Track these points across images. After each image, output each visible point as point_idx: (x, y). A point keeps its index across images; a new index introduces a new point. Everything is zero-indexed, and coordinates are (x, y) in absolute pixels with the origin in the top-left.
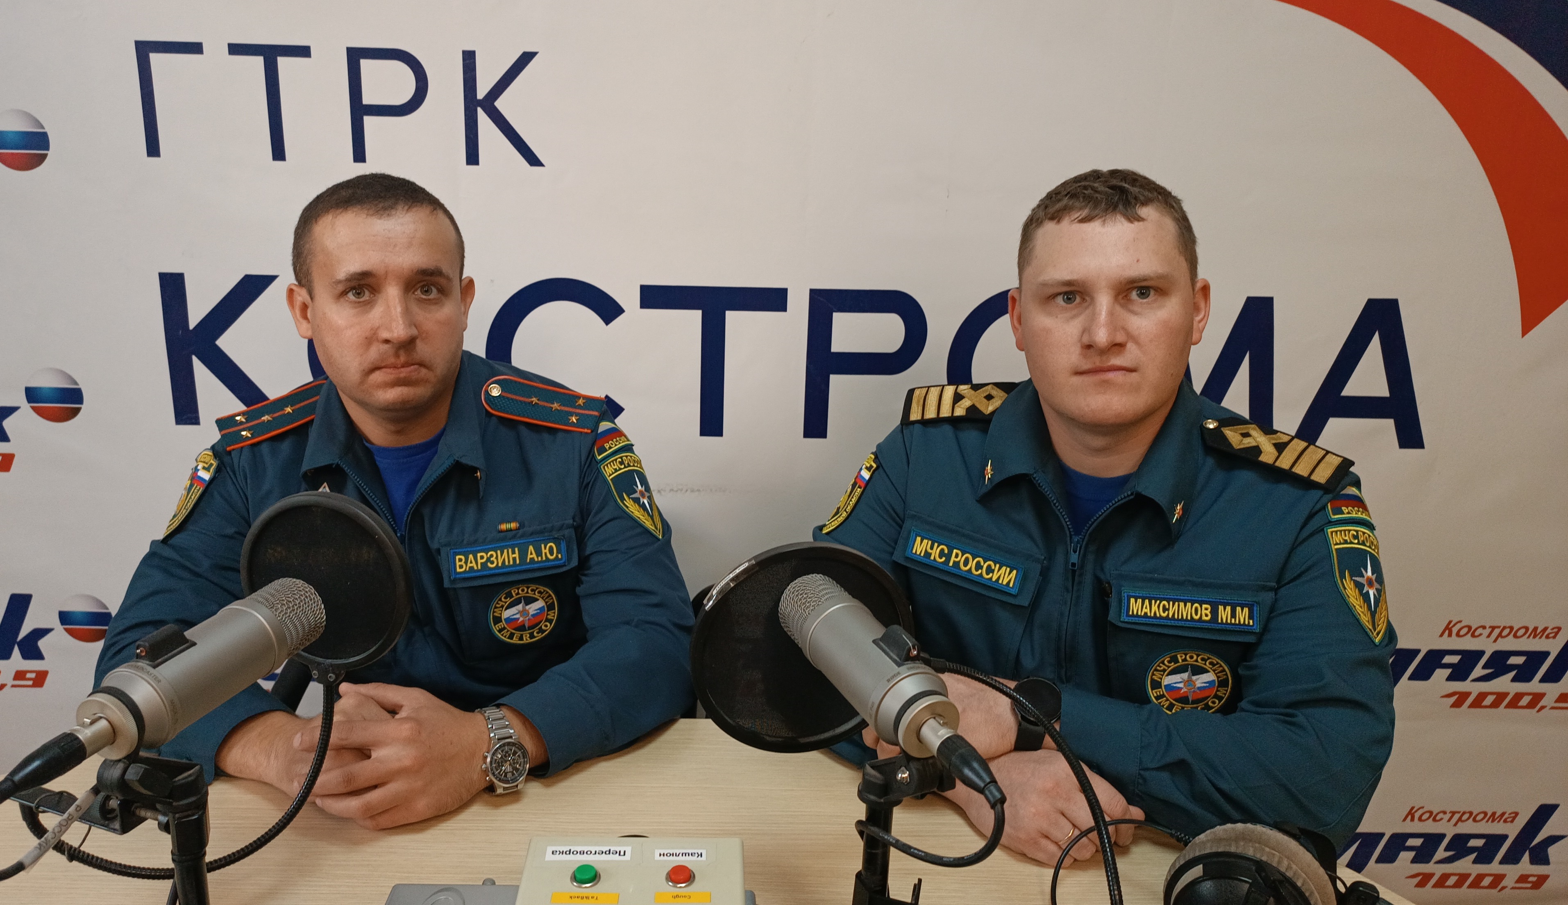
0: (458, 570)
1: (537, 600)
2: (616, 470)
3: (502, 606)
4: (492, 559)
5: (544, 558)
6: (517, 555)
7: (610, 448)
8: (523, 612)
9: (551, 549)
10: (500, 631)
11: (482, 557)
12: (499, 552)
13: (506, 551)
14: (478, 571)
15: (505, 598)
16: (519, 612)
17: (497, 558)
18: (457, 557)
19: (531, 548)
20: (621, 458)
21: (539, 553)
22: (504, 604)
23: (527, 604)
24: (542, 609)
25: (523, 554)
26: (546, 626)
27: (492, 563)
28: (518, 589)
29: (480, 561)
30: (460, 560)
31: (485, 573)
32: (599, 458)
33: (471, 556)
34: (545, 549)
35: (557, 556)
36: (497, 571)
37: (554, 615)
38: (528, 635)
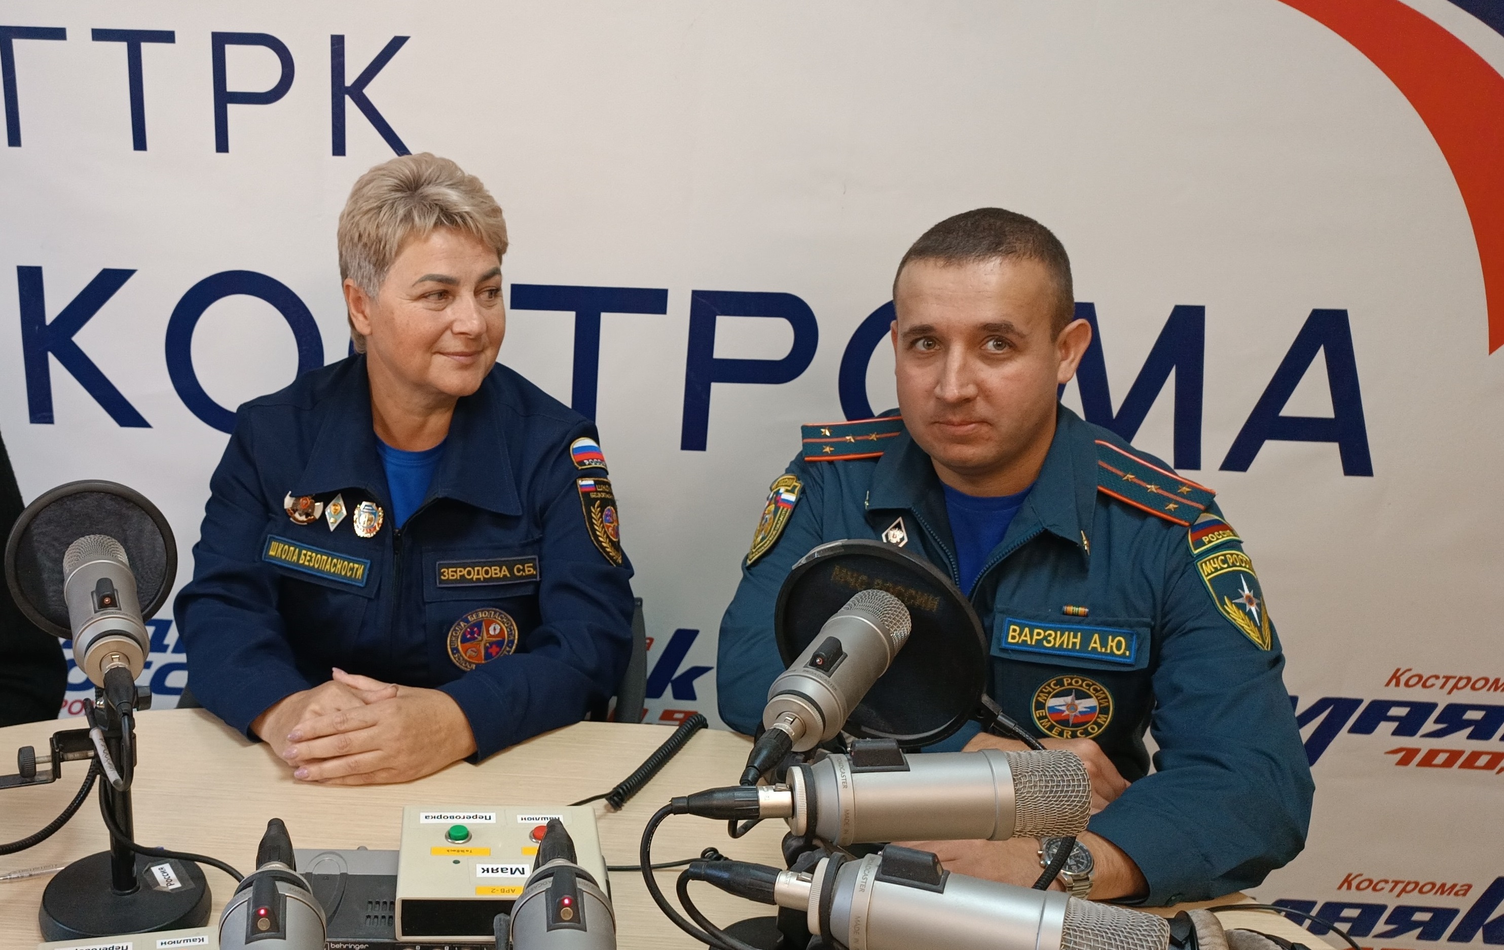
0: (1010, 640)
2: (1216, 570)
4: (1049, 638)
5: (1109, 651)
6: (1078, 640)
7: (1210, 542)
8: (1071, 706)
9: (1119, 643)
10: (1040, 718)
11: (1039, 634)
12: (1059, 633)
13: (1067, 633)
15: (1055, 685)
16: (1067, 705)
19: (1096, 636)
20: (1224, 555)
21: (1104, 644)
22: (1051, 690)
23: (1078, 698)
24: (1093, 708)
25: (1086, 641)
26: (1093, 729)
27: (1049, 642)
28: (1072, 679)
29: (1035, 637)
30: (1014, 631)
32: (1196, 552)
33: (1027, 630)
34: (1113, 641)
35: (1124, 653)
36: (1050, 651)
37: (1106, 720)
38: (1070, 733)
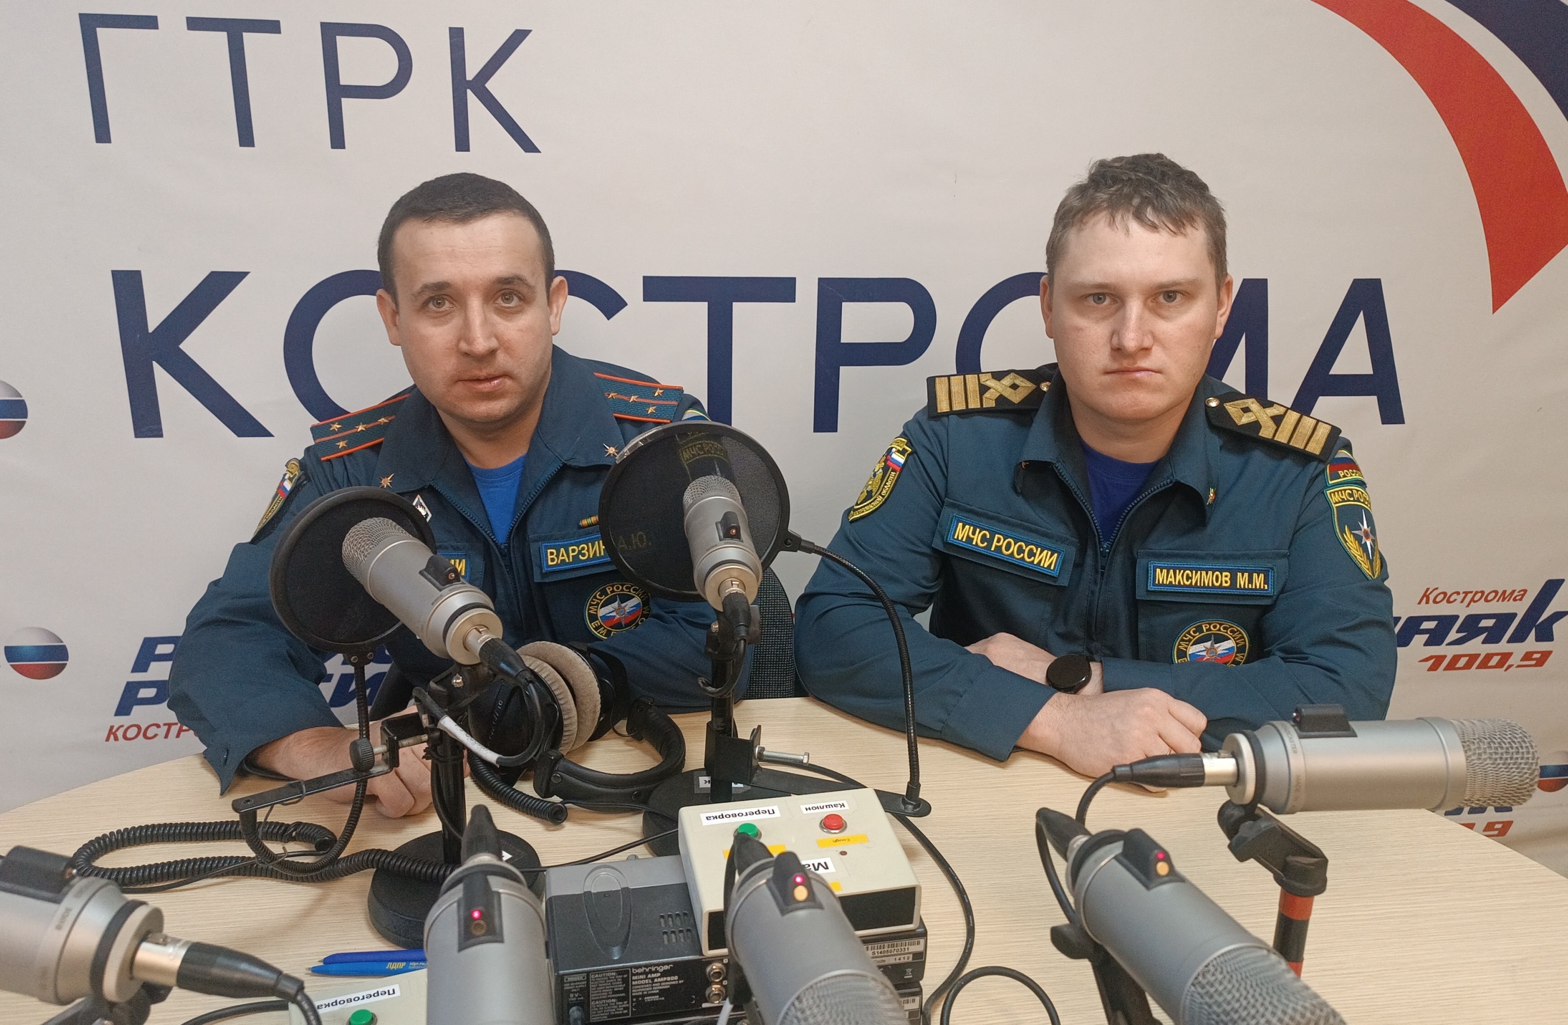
1: (632, 597)
3: (598, 604)
8: (620, 610)
10: (596, 629)
15: (600, 596)
16: (616, 610)
22: (599, 601)
23: (623, 602)
24: (638, 606)
28: (613, 585)
31: (577, 566)
36: (589, 564)
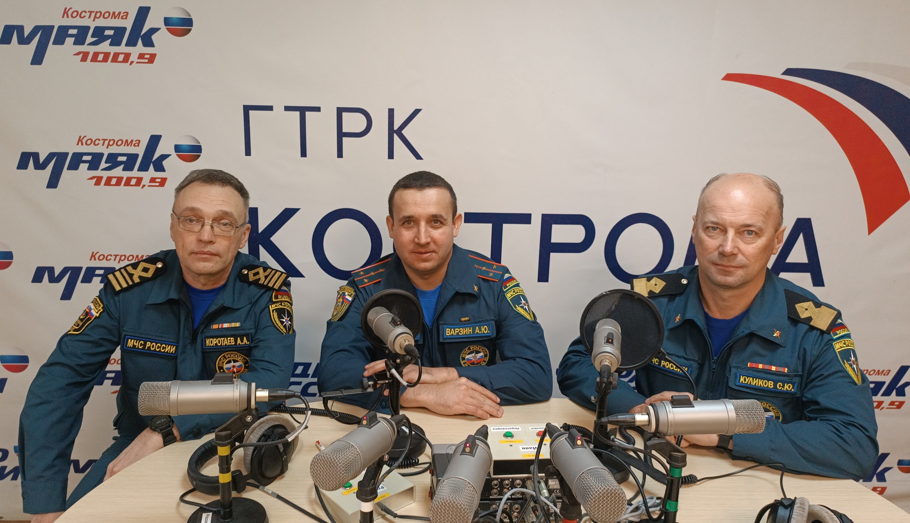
0: (447, 334)
1: (481, 352)
2: (512, 295)
3: (466, 353)
4: (461, 331)
5: (483, 332)
6: (471, 330)
7: (509, 286)
8: (475, 357)
9: (485, 328)
10: (464, 364)
12: (464, 328)
13: (467, 328)
14: (455, 335)
15: (467, 350)
16: (472, 356)
17: (463, 331)
18: (447, 329)
19: (477, 328)
20: (514, 290)
21: (480, 330)
23: (476, 354)
24: (482, 356)
25: (474, 330)
26: (484, 364)
27: (461, 333)
28: (473, 346)
29: (456, 332)
31: (458, 337)
32: (505, 290)
33: (453, 329)
34: (483, 328)
35: (488, 332)
36: (463, 336)
37: (487, 359)
